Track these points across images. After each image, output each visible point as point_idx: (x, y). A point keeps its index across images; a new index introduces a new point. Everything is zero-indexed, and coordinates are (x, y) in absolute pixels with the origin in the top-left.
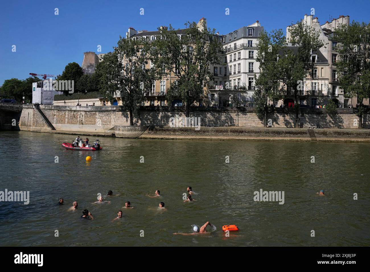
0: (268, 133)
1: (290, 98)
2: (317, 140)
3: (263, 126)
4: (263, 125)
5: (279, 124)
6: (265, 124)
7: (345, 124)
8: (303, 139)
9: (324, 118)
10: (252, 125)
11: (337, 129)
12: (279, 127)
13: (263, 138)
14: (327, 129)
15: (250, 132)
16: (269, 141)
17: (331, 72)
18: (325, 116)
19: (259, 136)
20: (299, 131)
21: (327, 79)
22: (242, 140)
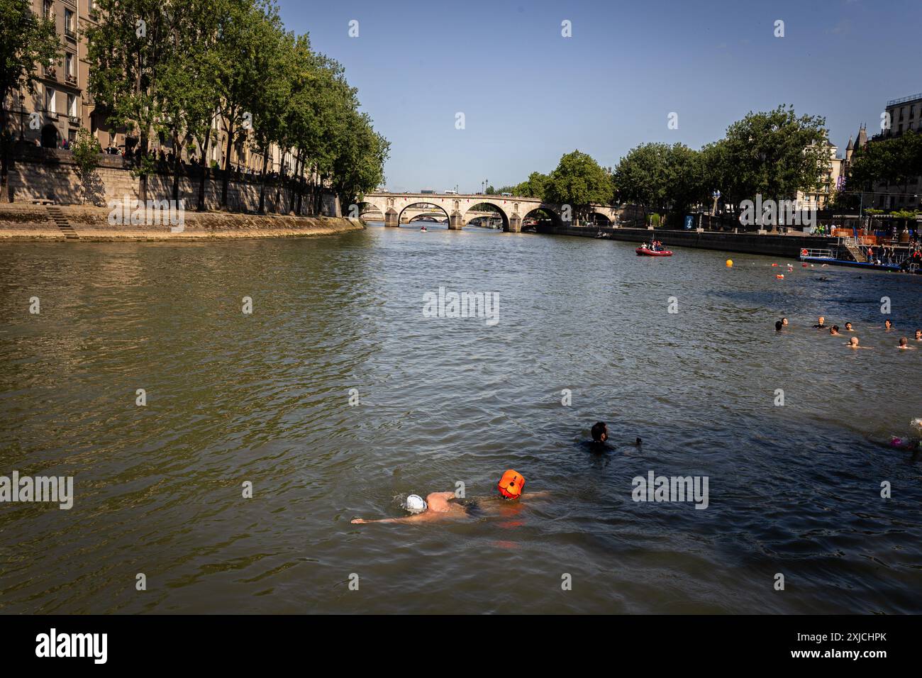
7: (109, 195)
8: (46, 234)
9: (63, 178)
18: (65, 171)
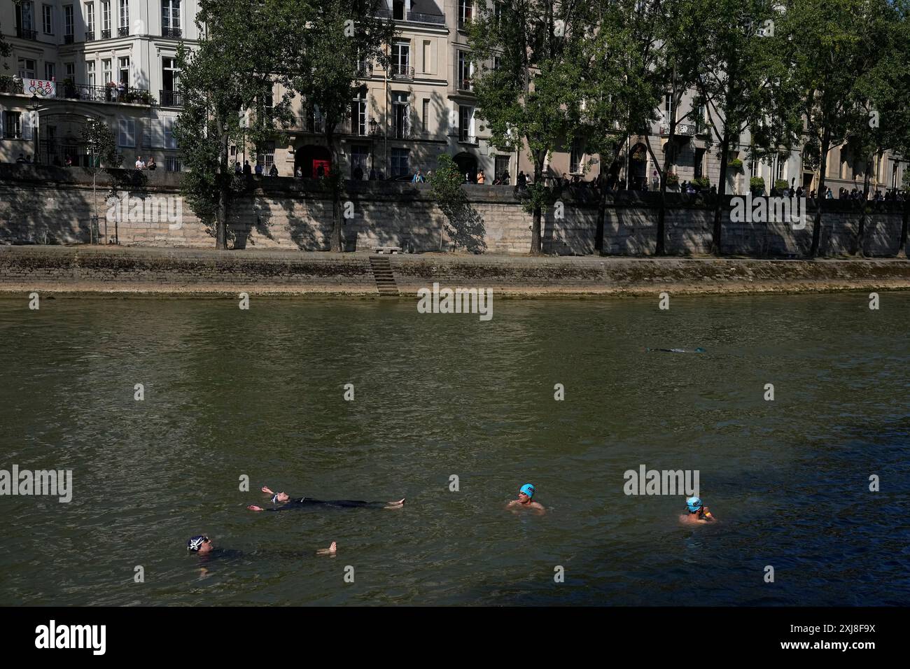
0: (229, 269)
1: (317, 144)
2: (398, 295)
3: (215, 246)
4: (214, 240)
5: (270, 237)
6: (222, 236)
7: (491, 238)
8: (352, 290)
10: (171, 239)
11: (462, 256)
12: (274, 249)
13: (211, 290)
14: (436, 256)
15: (159, 266)
16: (231, 299)
17: (455, 58)
19: (194, 282)
20: (341, 263)
21: (443, 82)
22: (126, 297)
